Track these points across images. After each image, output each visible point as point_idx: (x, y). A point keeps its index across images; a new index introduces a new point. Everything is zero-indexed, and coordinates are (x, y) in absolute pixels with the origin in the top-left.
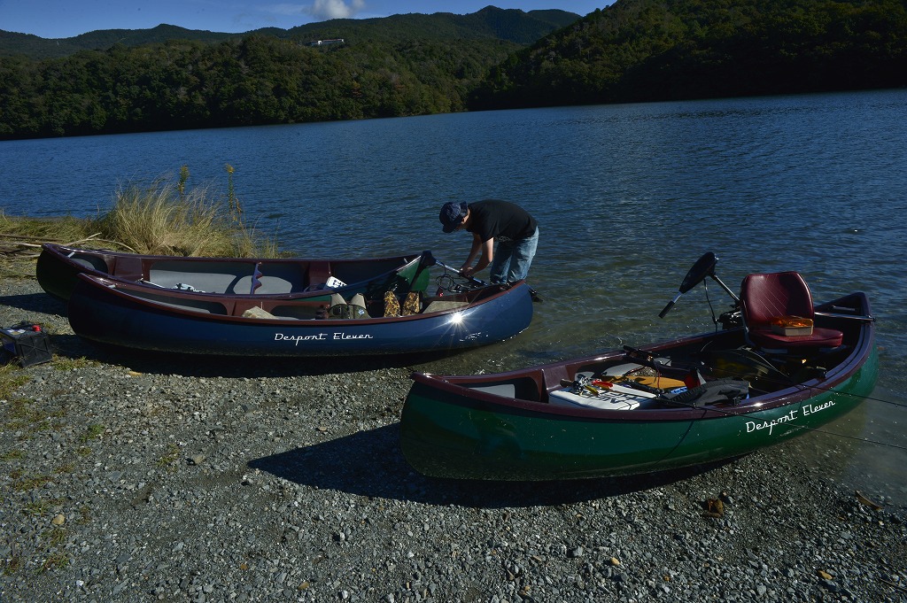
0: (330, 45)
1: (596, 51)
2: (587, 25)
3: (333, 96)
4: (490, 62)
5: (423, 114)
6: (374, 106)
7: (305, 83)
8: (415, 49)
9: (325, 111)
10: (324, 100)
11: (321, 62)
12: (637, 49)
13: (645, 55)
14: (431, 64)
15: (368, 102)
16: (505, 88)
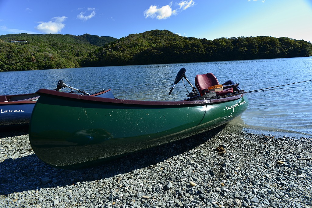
0: (21, 43)
1: (124, 50)
2: (120, 41)
3: (23, 61)
4: (88, 52)
5: (63, 68)
6: (42, 65)
7: (8, 56)
8: (59, 46)
9: (19, 67)
10: (18, 63)
11: (16, 48)
12: (136, 49)
13: (139, 51)
14: (66, 51)
15: (39, 64)
16: (95, 60)
